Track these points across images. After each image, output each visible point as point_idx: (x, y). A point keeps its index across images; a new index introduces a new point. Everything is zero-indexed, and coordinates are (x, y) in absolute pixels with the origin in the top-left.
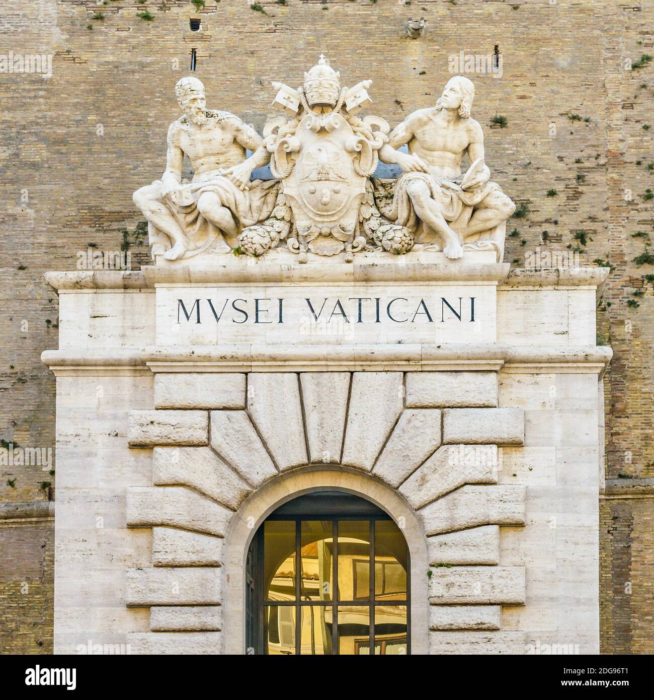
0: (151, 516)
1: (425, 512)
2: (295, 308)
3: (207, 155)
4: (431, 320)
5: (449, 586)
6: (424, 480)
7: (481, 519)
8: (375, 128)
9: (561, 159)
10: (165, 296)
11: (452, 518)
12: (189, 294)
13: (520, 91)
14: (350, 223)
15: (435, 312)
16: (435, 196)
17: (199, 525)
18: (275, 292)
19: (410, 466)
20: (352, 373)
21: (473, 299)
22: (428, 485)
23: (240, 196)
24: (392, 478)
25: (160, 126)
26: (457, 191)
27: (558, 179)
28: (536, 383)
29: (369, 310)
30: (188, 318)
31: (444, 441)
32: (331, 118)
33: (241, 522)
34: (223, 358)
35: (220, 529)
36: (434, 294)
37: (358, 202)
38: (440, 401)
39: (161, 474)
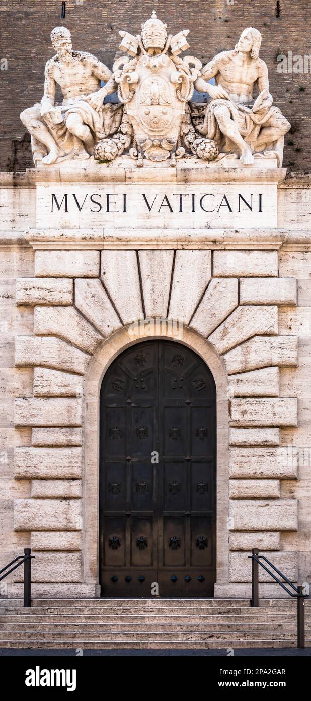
0: (33, 359)
1: (227, 357)
2: (136, 203)
3: (73, 84)
4: (231, 211)
5: (244, 413)
6: (225, 333)
7: (266, 362)
8: (192, 65)
10: (43, 192)
11: (247, 361)
12: (60, 190)
14: (174, 136)
15: (234, 205)
16: (234, 118)
17: (66, 366)
18: (121, 189)
19: (216, 321)
20: (175, 251)
21: (260, 195)
22: (229, 336)
23: (96, 116)
24: (204, 330)
25: (40, 60)
26: (250, 114)
29: (187, 202)
30: (59, 208)
31: (241, 303)
32: (160, 59)
33: (96, 364)
34: (84, 238)
35: (81, 368)
36: (232, 191)
37: (179, 121)
38: (238, 272)
39: (40, 327)
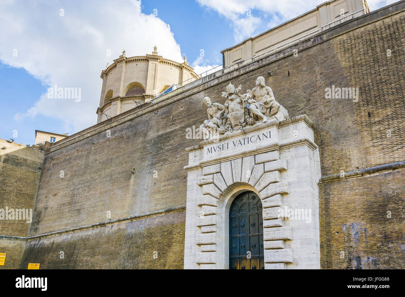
0: (202, 203)
2: (231, 145)
4: (260, 140)
5: (267, 214)
7: (274, 193)
9: (305, 93)
10: (205, 148)
11: (268, 194)
12: (210, 147)
13: (294, 80)
14: (242, 120)
15: (261, 138)
16: (257, 108)
17: (211, 204)
18: (227, 142)
19: (256, 180)
20: (243, 158)
21: (270, 132)
22: (261, 185)
23: (218, 121)
24: (253, 184)
26: (264, 105)
27: (304, 98)
28: (289, 151)
29: (246, 141)
30: (209, 152)
31: (265, 172)
32: (233, 96)
33: (224, 202)
34: (215, 160)
36: (260, 133)
37: (243, 115)
38: (263, 161)
39: (204, 192)
